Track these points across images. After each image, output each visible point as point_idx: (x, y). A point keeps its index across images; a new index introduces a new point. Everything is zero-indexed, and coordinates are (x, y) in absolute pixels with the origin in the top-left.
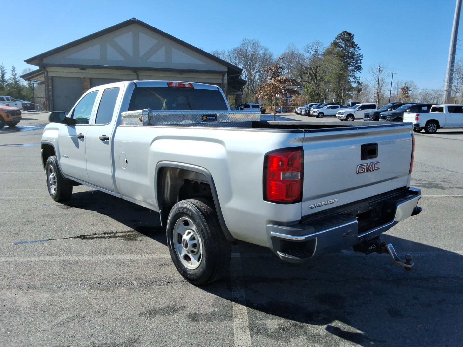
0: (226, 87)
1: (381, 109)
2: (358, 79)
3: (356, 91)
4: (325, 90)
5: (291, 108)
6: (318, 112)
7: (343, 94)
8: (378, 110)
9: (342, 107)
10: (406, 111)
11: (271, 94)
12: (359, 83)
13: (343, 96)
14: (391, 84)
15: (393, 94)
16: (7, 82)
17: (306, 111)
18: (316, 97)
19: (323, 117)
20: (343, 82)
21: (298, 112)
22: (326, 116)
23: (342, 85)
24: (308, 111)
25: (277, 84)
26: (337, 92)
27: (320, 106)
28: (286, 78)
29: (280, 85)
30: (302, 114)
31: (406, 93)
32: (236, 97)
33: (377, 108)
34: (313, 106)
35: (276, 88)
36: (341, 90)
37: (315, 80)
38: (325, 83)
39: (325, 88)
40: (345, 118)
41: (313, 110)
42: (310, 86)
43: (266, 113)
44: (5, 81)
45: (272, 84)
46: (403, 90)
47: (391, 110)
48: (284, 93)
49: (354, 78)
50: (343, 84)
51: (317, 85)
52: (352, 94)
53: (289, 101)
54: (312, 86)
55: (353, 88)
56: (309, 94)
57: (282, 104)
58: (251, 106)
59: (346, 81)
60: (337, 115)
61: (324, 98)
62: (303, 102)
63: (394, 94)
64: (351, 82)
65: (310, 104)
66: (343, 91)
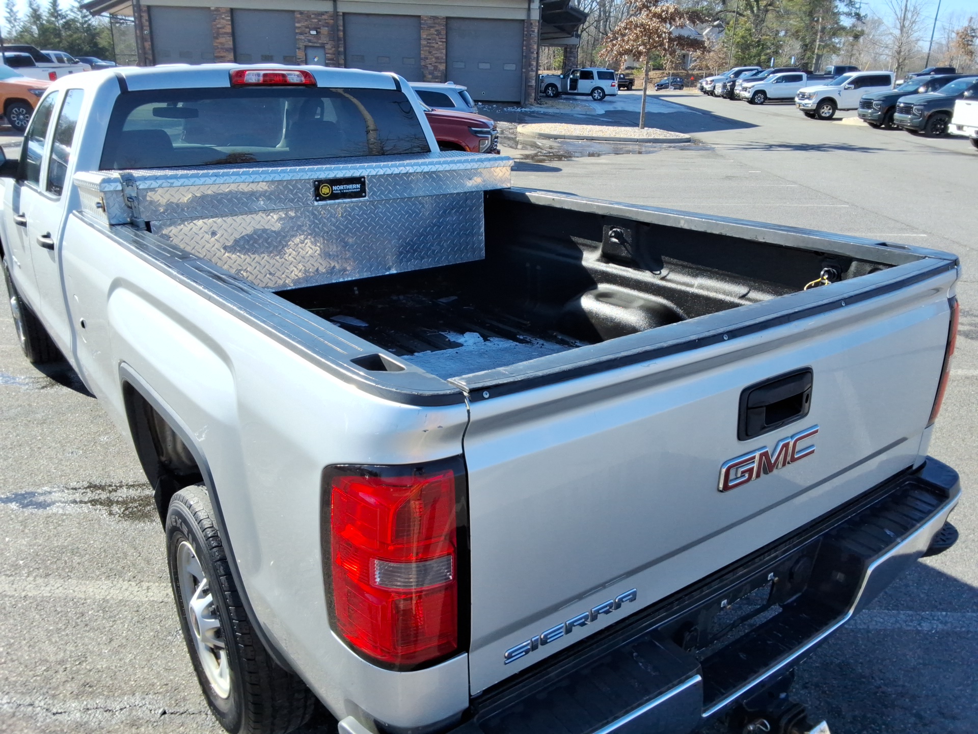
0: (536, 31)
1: (902, 88)
2: (857, 6)
3: (850, 36)
4: (778, 32)
5: (692, 78)
6: (752, 91)
7: (818, 43)
8: (896, 90)
9: (812, 76)
10: (961, 96)
11: (638, 48)
12: (858, 16)
13: (818, 49)
14: (936, 19)
15: (937, 43)
16: (65, 18)
17: (724, 86)
18: (754, 51)
19: (764, 102)
20: (819, 15)
21: (708, 89)
22: (770, 99)
23: (818, 19)
24: (730, 86)
25: (654, 23)
26: (803, 39)
27: (760, 76)
28: (676, 9)
29: (659, 27)
30: (716, 93)
31: (968, 45)
32: (566, 49)
33: (892, 85)
34: (743, 76)
35: (651, 33)
36: (816, 34)
37: (755, 9)
38: (779, 16)
39: (778, 29)
40: (814, 107)
41: (741, 85)
42: (743, 23)
43: (633, 88)
44: (60, 15)
45: (642, 25)
46: (961, 36)
47: (926, 92)
48: (669, 47)
49: (846, 5)
50: (820, 19)
51: (759, 21)
52: (840, 43)
53: (691, 60)
54: (746, 23)
55: (844, 28)
56: (738, 42)
57: (672, 67)
58: (596, 75)
59: (827, 12)
60: (797, 99)
61: (773, 52)
62: (722, 64)
63: (940, 44)
64: (839, 14)
65: (736, 69)
66: (819, 37)
